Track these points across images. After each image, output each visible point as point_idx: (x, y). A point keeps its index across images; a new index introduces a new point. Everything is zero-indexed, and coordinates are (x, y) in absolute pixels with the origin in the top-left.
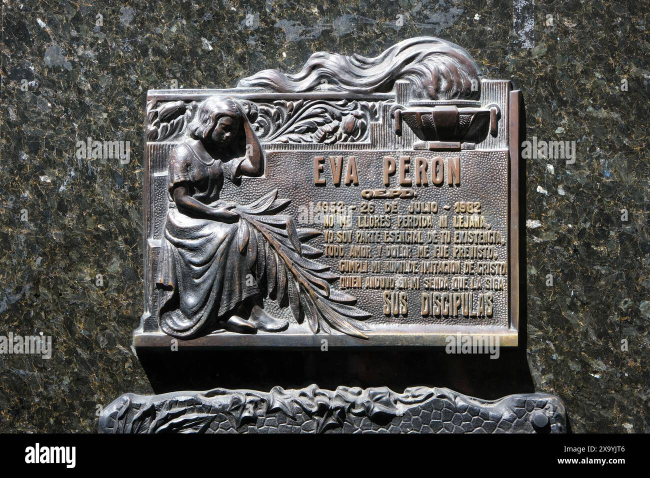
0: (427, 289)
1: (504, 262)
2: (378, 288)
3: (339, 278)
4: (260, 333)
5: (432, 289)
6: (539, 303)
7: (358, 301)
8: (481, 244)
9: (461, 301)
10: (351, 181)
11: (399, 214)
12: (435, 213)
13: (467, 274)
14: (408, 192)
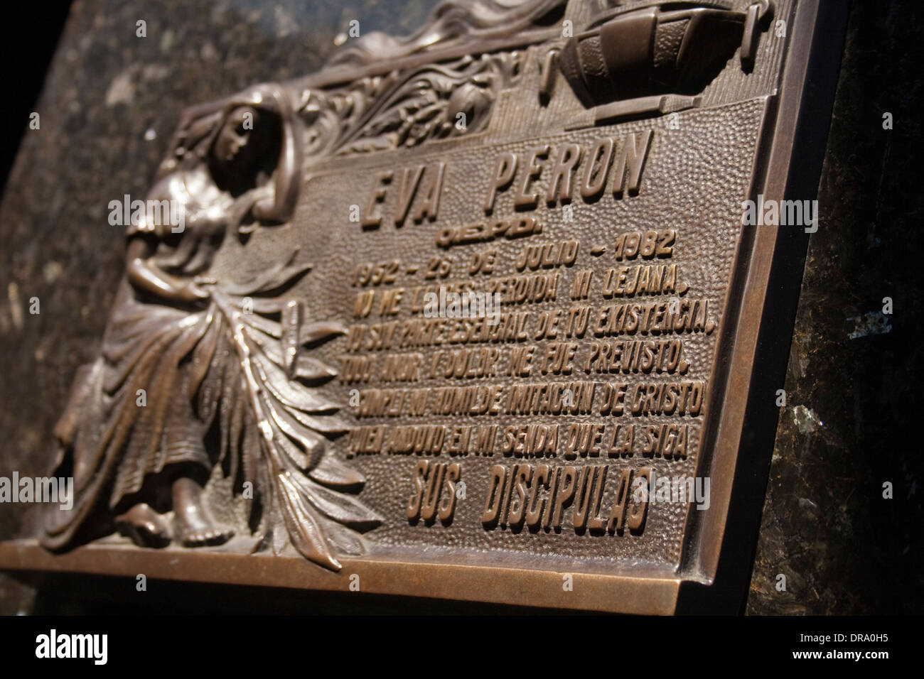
0: (508, 454)
1: (701, 382)
2: (409, 453)
3: (346, 432)
4: (174, 548)
5: (519, 455)
6: (811, 515)
7: (367, 484)
8: (656, 333)
9: (576, 488)
10: (425, 214)
11: (495, 276)
12: (570, 265)
13: (604, 413)
14: (523, 224)
